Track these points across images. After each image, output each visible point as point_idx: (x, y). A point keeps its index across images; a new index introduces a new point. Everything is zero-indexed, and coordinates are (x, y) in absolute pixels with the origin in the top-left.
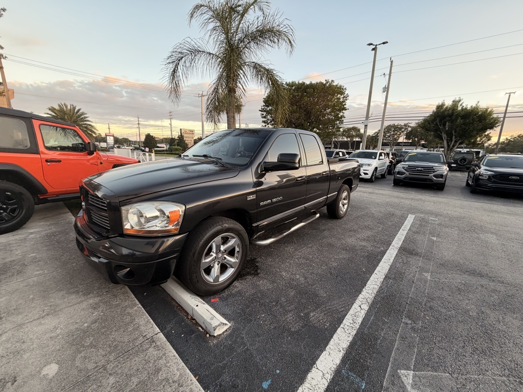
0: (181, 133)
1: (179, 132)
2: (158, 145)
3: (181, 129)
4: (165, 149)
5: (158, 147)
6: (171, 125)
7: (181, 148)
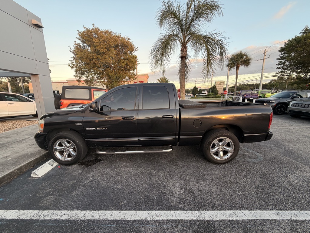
0: (215, 85)
1: (214, 84)
2: (202, 92)
3: (215, 82)
4: (206, 94)
5: (203, 93)
6: (212, 80)
7: (213, 94)
